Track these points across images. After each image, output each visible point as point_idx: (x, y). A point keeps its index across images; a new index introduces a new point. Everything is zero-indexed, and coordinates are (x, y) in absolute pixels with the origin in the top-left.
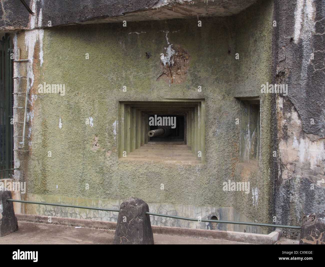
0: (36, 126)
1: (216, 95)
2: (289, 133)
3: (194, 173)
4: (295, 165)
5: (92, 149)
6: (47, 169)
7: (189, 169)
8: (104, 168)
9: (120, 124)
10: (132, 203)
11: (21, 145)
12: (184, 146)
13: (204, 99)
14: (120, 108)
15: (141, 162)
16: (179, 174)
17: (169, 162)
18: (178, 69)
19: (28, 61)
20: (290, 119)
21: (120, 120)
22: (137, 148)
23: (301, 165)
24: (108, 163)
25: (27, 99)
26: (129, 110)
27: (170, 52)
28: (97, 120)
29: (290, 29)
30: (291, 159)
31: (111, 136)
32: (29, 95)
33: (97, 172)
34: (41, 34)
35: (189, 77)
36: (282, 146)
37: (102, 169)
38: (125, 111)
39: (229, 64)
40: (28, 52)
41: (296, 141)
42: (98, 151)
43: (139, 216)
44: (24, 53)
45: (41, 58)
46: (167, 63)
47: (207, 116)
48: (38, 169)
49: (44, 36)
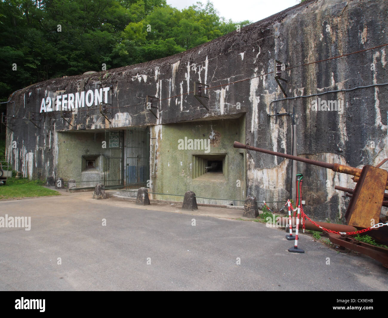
0: (159, 166)
1: (231, 152)
2: (251, 167)
3: (223, 185)
4: (253, 180)
5: (181, 175)
6: (163, 184)
7: (221, 184)
8: (187, 183)
9: (193, 164)
10: (189, 192)
11: (153, 174)
12: (222, 174)
13: (227, 154)
14: (193, 158)
15: (202, 181)
16: (217, 186)
17: (213, 181)
18: (217, 141)
19: (156, 138)
20: (251, 162)
21: (193, 163)
22: (201, 175)
23: (255, 180)
24: (188, 181)
25: (155, 154)
26: (197, 158)
27: (213, 134)
28: (184, 163)
29: (250, 128)
30: (251, 178)
31: (189, 169)
32: (156, 152)
33: (183, 185)
34: (161, 127)
35: (221, 144)
36: (248, 173)
37: (185, 184)
38: (195, 159)
39: (237, 139)
40: (156, 134)
41: (253, 170)
42: (184, 176)
43: (191, 197)
44: (154, 135)
45: (161, 137)
46: (212, 139)
47: (228, 161)
48: (160, 184)
49: (162, 128)
